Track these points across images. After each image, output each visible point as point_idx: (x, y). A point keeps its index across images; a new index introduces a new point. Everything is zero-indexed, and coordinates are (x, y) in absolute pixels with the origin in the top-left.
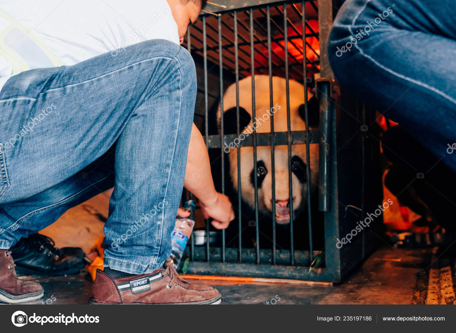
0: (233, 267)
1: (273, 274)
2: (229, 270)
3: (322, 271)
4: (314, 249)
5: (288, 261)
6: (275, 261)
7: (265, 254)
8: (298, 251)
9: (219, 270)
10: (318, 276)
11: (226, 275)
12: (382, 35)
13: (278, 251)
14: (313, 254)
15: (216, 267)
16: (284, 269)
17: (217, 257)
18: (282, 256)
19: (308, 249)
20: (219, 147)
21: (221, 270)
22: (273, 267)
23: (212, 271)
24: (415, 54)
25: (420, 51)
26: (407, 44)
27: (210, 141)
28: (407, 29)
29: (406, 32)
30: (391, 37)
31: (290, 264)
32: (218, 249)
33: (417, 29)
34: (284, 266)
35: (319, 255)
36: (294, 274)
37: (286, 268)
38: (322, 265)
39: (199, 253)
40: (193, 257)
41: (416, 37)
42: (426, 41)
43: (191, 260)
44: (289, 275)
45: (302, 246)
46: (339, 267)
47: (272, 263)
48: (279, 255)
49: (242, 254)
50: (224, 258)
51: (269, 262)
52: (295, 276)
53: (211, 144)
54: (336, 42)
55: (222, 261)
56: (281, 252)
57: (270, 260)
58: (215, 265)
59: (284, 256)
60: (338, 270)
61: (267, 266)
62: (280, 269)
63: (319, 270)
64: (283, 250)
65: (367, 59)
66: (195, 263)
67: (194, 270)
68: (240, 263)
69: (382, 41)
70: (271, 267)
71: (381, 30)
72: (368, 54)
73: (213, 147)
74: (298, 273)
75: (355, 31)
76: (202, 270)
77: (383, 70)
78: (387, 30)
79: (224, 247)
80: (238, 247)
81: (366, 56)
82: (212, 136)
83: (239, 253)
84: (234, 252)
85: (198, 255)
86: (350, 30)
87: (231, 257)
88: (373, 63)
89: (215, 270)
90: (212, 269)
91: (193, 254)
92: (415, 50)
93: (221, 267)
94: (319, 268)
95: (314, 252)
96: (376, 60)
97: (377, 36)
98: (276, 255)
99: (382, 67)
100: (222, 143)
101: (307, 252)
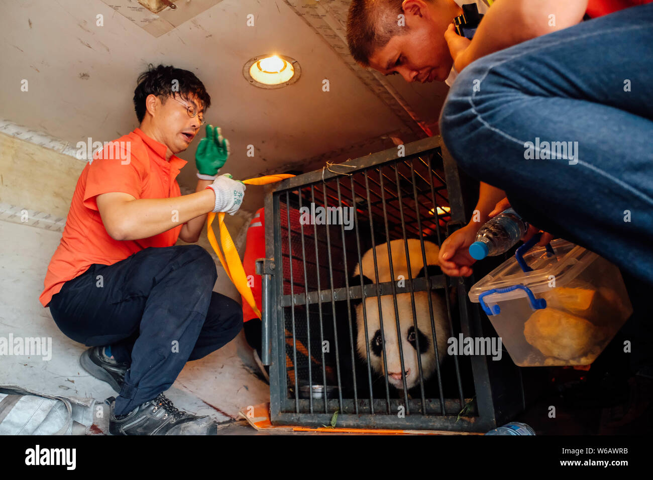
0: (383, 419)
1: (424, 425)
2: (378, 422)
3: (475, 420)
4: (465, 397)
5: (439, 411)
6: (425, 411)
7: (415, 404)
8: (449, 400)
9: (368, 423)
10: (472, 425)
11: (376, 427)
12: (511, 104)
13: (427, 400)
14: (464, 401)
15: (365, 420)
16: (435, 419)
17: (366, 409)
18: (432, 405)
19: (458, 397)
20: (360, 297)
21: (370, 422)
22: (423, 418)
23: (361, 423)
24: (555, 123)
25: (561, 118)
26: (545, 113)
27: (351, 292)
28: (541, 95)
29: (541, 99)
30: (524, 105)
31: (441, 414)
32: (366, 401)
33: (554, 95)
34: (434, 417)
35: (470, 404)
36: (446, 424)
37: (436, 418)
38: (475, 414)
39: (347, 406)
40: (342, 410)
41: (554, 103)
42: (568, 107)
43: (340, 413)
44: (441, 425)
45: (452, 393)
46: (494, 415)
47: (423, 414)
48: (429, 405)
49: (390, 406)
50: (373, 410)
51: (420, 413)
52: (448, 426)
53: (352, 295)
54: (453, 117)
55: (371, 413)
56: (430, 401)
57: (420, 411)
58: (364, 417)
59: (434, 405)
60: (493, 418)
61: (417, 416)
62: (431, 420)
63: (473, 420)
64: (432, 399)
65: (494, 133)
66: (344, 416)
67: (344, 423)
68: (388, 414)
69: (511, 111)
70: (421, 417)
71: (509, 98)
72: (495, 126)
73: (354, 298)
74: (451, 423)
75: (477, 103)
76: (351, 423)
77: (516, 144)
78: (517, 97)
79: (372, 398)
80: (386, 398)
81: (493, 129)
82: (352, 287)
83: (387, 403)
84: (383, 403)
85: (347, 408)
86: (471, 102)
87: (380, 409)
88: (502, 137)
89: (364, 422)
90: (361, 422)
91: (341, 407)
92: (555, 118)
93: (370, 419)
94: (472, 417)
95: (465, 399)
96: (505, 132)
97: (505, 105)
98: (426, 405)
99: (515, 140)
100: (363, 293)
101: (457, 401)
